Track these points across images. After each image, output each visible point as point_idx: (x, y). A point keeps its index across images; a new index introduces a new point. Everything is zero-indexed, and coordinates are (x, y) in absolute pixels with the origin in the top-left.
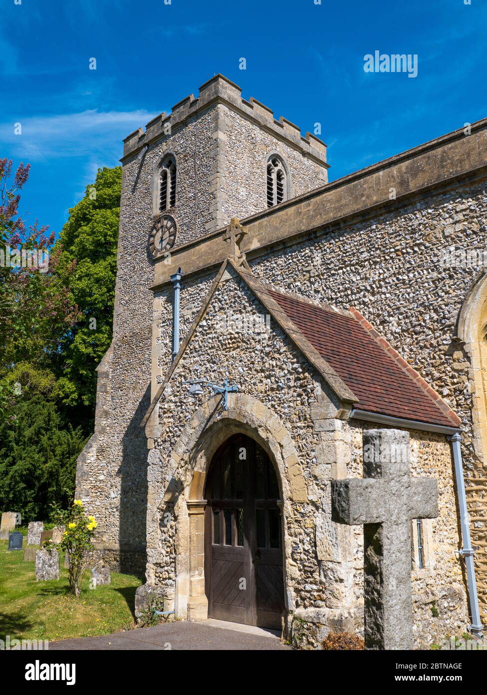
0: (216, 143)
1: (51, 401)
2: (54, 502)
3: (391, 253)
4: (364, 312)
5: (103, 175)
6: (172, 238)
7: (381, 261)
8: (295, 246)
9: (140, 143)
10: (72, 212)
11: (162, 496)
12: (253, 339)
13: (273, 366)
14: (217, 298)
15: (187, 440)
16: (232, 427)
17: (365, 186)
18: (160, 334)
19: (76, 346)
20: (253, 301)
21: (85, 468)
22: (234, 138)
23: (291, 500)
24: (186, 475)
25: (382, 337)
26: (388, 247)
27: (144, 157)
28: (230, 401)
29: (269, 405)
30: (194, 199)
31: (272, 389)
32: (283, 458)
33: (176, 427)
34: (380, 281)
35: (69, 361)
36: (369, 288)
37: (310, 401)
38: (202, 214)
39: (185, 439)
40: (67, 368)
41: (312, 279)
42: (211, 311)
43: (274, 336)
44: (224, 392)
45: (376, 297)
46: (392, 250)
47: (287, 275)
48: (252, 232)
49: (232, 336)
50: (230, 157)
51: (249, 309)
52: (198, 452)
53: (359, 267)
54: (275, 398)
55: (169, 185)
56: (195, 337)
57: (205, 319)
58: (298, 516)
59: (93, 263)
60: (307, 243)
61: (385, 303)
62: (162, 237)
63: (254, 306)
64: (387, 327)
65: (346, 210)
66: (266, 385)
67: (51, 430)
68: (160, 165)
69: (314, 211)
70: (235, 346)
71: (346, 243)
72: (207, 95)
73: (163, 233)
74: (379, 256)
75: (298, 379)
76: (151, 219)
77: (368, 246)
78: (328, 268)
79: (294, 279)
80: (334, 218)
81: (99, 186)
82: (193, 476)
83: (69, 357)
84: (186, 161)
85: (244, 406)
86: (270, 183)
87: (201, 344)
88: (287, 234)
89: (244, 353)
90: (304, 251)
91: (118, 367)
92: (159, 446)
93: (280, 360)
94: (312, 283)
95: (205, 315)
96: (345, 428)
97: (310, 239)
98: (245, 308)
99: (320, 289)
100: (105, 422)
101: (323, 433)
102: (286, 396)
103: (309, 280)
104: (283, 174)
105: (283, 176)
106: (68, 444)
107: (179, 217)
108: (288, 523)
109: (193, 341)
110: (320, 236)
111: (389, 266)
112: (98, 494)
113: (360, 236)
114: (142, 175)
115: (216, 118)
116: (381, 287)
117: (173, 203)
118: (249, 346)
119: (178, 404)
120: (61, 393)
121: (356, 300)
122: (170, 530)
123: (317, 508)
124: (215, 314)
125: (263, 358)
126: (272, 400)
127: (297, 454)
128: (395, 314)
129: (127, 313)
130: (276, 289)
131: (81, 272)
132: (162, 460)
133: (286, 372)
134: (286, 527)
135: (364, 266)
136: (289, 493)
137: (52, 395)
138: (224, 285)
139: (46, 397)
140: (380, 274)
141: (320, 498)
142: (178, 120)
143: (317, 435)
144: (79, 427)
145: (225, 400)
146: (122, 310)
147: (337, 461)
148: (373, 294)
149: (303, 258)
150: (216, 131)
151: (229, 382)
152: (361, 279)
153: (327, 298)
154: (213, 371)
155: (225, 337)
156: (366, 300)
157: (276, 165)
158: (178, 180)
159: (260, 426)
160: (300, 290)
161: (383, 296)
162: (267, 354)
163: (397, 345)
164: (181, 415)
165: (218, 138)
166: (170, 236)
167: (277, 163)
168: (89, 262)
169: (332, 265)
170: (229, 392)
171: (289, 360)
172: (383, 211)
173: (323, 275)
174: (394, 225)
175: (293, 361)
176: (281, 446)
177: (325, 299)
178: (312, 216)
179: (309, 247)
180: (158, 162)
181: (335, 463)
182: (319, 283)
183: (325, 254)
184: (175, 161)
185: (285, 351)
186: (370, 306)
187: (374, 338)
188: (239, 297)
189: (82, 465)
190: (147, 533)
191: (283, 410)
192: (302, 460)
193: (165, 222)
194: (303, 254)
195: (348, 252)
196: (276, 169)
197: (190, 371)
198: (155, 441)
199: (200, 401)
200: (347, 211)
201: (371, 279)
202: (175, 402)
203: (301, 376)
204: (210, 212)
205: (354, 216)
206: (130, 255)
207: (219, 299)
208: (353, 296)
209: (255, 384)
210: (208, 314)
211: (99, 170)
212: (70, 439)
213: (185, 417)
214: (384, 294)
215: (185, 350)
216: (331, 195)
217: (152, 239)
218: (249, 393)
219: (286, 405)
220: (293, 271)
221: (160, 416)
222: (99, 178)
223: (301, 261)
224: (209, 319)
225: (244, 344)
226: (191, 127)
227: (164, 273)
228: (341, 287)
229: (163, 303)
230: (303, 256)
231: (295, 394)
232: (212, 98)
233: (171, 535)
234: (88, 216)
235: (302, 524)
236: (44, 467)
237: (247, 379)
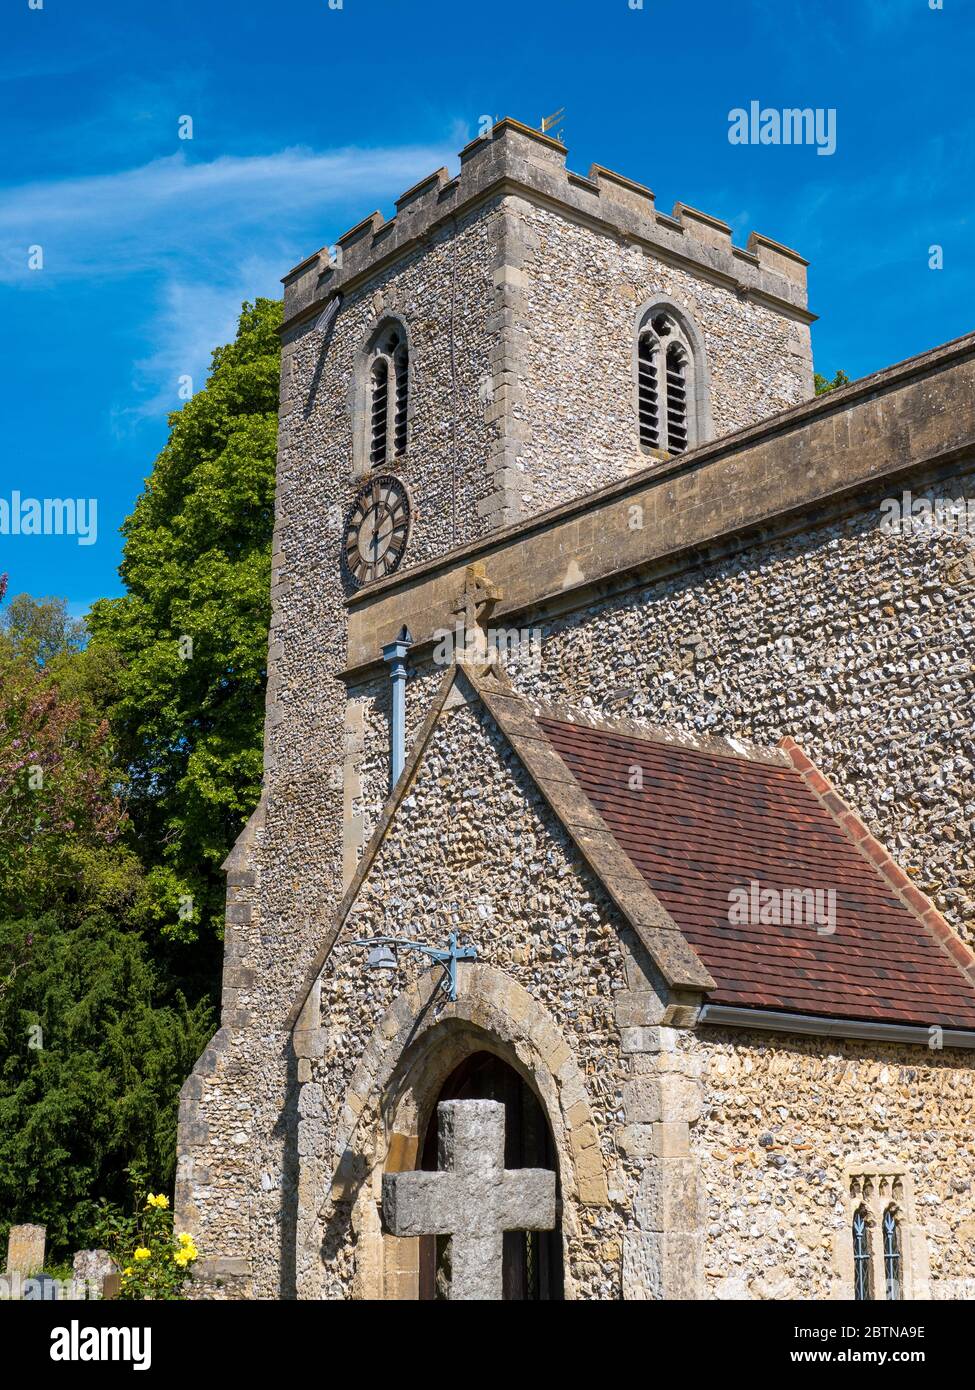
0: (500, 296)
1: (131, 928)
2: (103, 1200)
3: (872, 607)
4: (812, 751)
5: (255, 318)
6: (400, 534)
7: (850, 628)
8: (662, 583)
9: (322, 289)
10: (178, 421)
11: (326, 1189)
12: (507, 844)
13: (545, 908)
14: (436, 746)
15: (376, 1064)
16: (467, 1037)
17: (814, 443)
18: (363, 790)
19: (191, 784)
20: (508, 759)
21: (200, 1115)
22: (547, 277)
23: (577, 1200)
24: (375, 1141)
25: (851, 813)
26: (865, 594)
27: (332, 323)
28: (461, 978)
29: (537, 990)
30: (451, 438)
31: (543, 958)
32: (562, 1109)
33: (355, 1033)
34: (847, 675)
35: (176, 823)
36: (823, 692)
37: (614, 985)
38: (469, 477)
39: (372, 1062)
40: (171, 840)
41: (701, 667)
42: (425, 775)
43: (547, 839)
44: (449, 960)
45: (839, 713)
46: (874, 601)
47: (644, 653)
48: (567, 546)
49: (467, 834)
50: (537, 329)
51: (500, 775)
52: (399, 1091)
53: (801, 641)
54: (548, 977)
55: (393, 398)
56: (393, 833)
57: (413, 791)
58: (591, 1234)
59: (232, 561)
60: (688, 577)
61: (858, 729)
62: (377, 533)
63: (509, 770)
64: (863, 788)
65: (774, 501)
66: (532, 946)
67: (132, 1008)
68: (371, 346)
69: (704, 499)
70: (471, 856)
71: (773, 580)
72: (481, 173)
73: (380, 522)
74: (846, 614)
75: (592, 937)
76: (350, 485)
77: (821, 590)
78: (734, 641)
79: (660, 664)
80: (748, 519)
81: (245, 350)
82: (390, 1146)
83: (176, 810)
84: (431, 338)
85: (488, 991)
86: (647, 380)
87: (405, 850)
88: (643, 552)
89: (489, 875)
90: (683, 596)
91: (277, 861)
92: (321, 1075)
93: (557, 892)
94: (700, 676)
95: (413, 784)
96: (686, 1045)
97: (695, 568)
98: (491, 773)
99: (718, 690)
100: (247, 999)
101: (637, 1056)
102: (569, 974)
103: (693, 668)
104: (684, 352)
105: (684, 358)
106: (177, 1045)
107: (416, 481)
108: (571, 1251)
109: (389, 840)
110: (718, 561)
111: (867, 639)
112: (233, 1179)
113: (804, 563)
114: (328, 370)
115: (500, 233)
116: (850, 690)
117: (401, 443)
118: (498, 859)
119: (360, 982)
120: (156, 907)
121: (796, 719)
122: (344, 1264)
123: (626, 1219)
124: (432, 783)
125: (525, 887)
126: (543, 982)
127: (588, 1100)
128: (881, 758)
129: (297, 721)
130: (578, 717)
131: (202, 586)
132: (328, 1107)
133: (570, 920)
134: (567, 1258)
135: (815, 639)
136: (573, 1184)
137: (134, 912)
138: (451, 718)
139: (118, 919)
140: (848, 658)
141: (631, 1196)
142: (411, 235)
143: (627, 1059)
144: (203, 1000)
145: (450, 979)
146: (284, 716)
147: (662, 1119)
148: (834, 708)
149: (680, 613)
150: (501, 265)
151: (459, 938)
152: (808, 669)
153: (732, 713)
154: (430, 911)
155: (452, 836)
156: (818, 720)
157: (665, 332)
158: (411, 386)
159: (519, 1038)
160: (672, 690)
161: (854, 713)
162: (534, 879)
163: (885, 832)
164: (364, 1007)
165: (504, 283)
166: (395, 530)
167: (668, 325)
168: (219, 560)
169: (743, 634)
170: (459, 960)
171: (575, 894)
172: (854, 506)
173: (723, 656)
174: (877, 541)
175: (582, 896)
176: (559, 1083)
177: (729, 716)
178: (699, 510)
179: (694, 587)
180: (366, 340)
181: (660, 1121)
182: (715, 677)
183: (728, 606)
184: (406, 338)
185: (569, 874)
186: (825, 735)
187: (833, 814)
188: (480, 748)
189: (193, 1108)
190: (298, 1270)
191: (562, 1003)
192: (599, 1115)
193: (384, 493)
194: (679, 603)
195: (779, 602)
196: (665, 342)
197: (384, 909)
198: (314, 1065)
199: (402, 977)
200: (776, 503)
201: (829, 670)
202: (354, 979)
203: (599, 930)
204: (489, 471)
205: (790, 516)
206: (302, 575)
207: (441, 749)
208: (790, 709)
209: (509, 944)
210: (418, 781)
211: (244, 306)
212: (181, 1033)
213: (373, 1013)
214: (857, 706)
215: (373, 860)
216: (741, 461)
217: (352, 536)
218: (499, 963)
219: (569, 993)
220: (658, 645)
221: (322, 1008)
222: (244, 328)
223: (676, 620)
224: (421, 794)
225: (490, 854)
226: (441, 253)
227: (368, 638)
228: (763, 687)
229: (367, 713)
230: (679, 610)
231: (587, 970)
232: (491, 179)
233: (345, 1275)
234: (217, 434)
235: (597, 1253)
236: (116, 1105)
237: (495, 933)
